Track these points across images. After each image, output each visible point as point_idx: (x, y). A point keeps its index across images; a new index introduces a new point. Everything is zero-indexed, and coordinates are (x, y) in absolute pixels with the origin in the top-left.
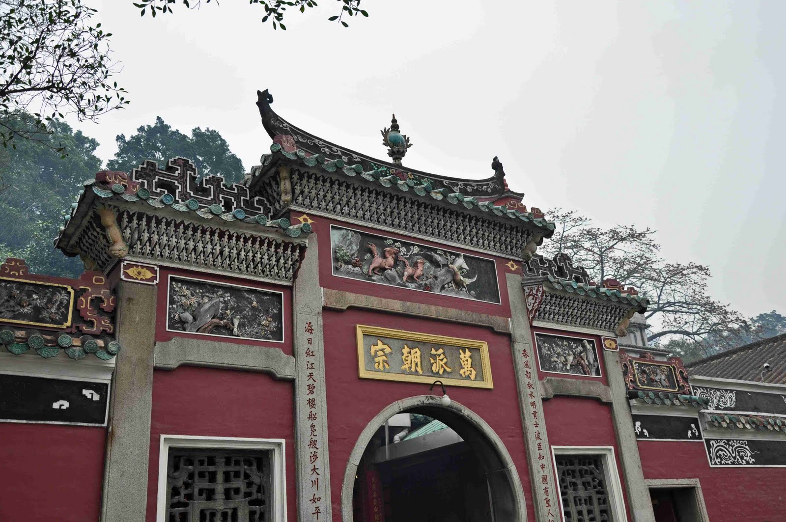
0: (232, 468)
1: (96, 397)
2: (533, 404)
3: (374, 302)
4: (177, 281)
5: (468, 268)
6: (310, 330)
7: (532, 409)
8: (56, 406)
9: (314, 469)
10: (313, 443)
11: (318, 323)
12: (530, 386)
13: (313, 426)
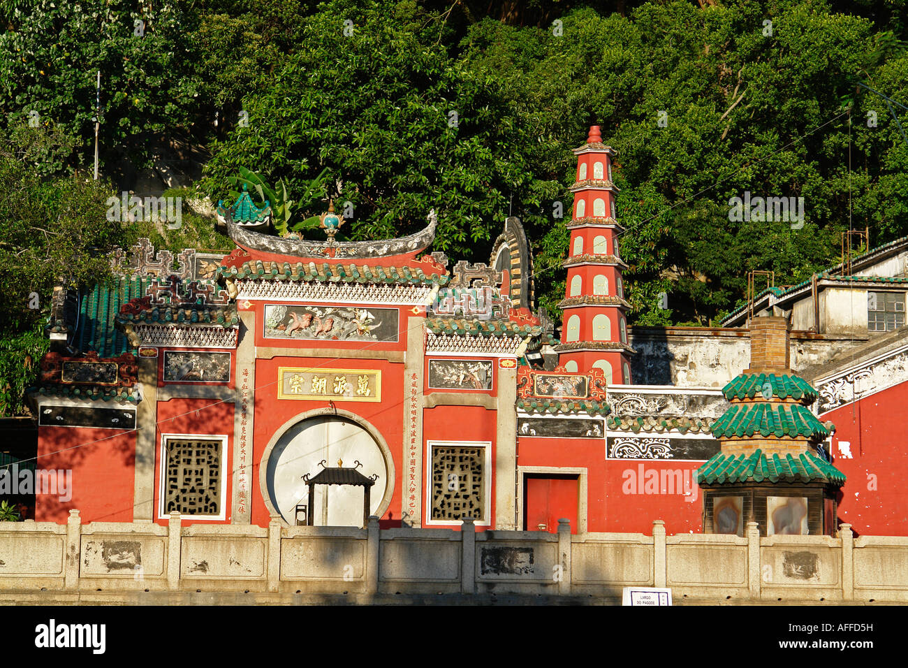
0: (201, 449)
1: (130, 417)
2: (414, 412)
3: (292, 352)
4: (169, 353)
5: (374, 318)
6: (246, 374)
7: (412, 416)
8: (113, 421)
9: (243, 451)
10: (243, 438)
11: (251, 369)
12: (413, 399)
13: (244, 429)
